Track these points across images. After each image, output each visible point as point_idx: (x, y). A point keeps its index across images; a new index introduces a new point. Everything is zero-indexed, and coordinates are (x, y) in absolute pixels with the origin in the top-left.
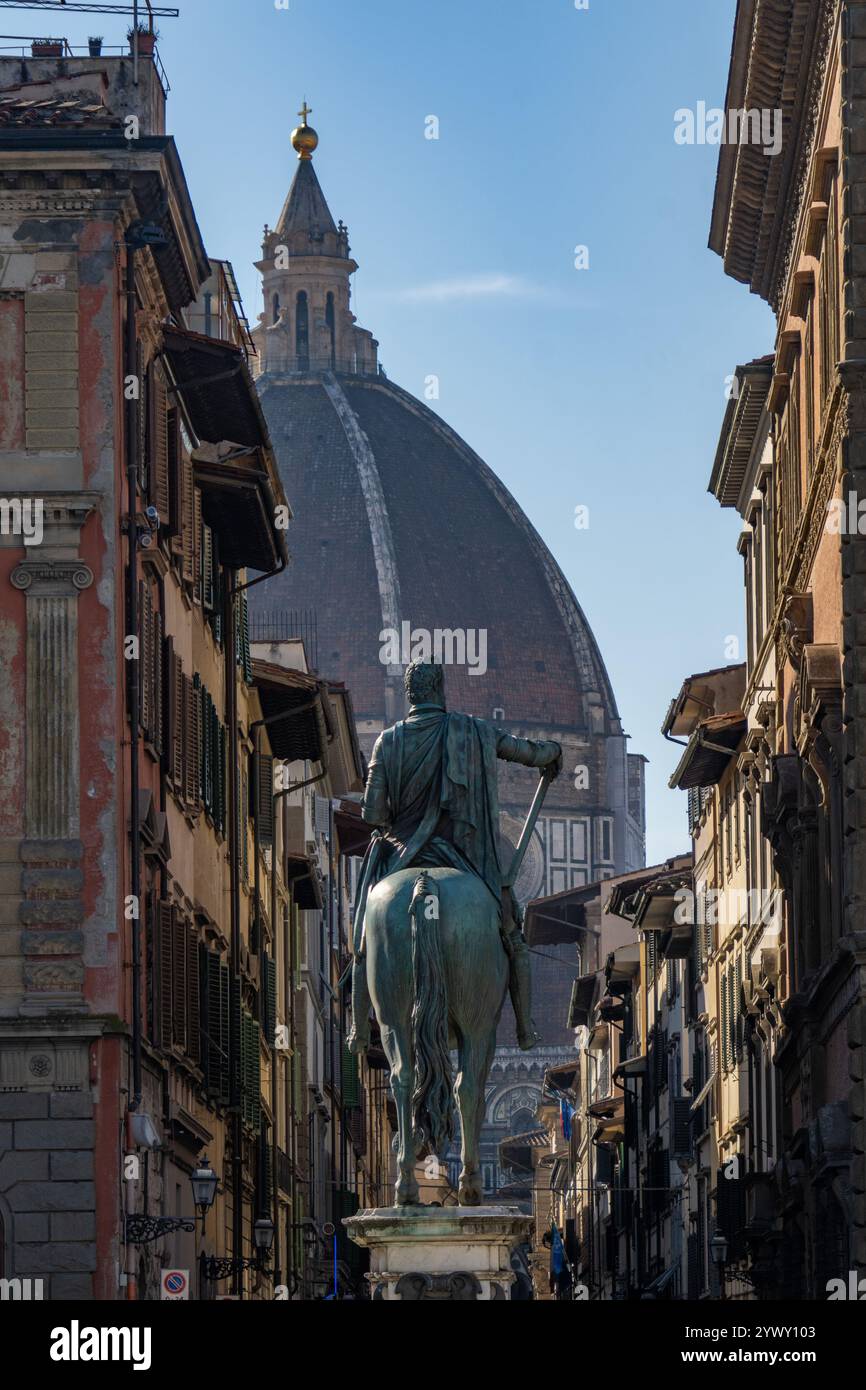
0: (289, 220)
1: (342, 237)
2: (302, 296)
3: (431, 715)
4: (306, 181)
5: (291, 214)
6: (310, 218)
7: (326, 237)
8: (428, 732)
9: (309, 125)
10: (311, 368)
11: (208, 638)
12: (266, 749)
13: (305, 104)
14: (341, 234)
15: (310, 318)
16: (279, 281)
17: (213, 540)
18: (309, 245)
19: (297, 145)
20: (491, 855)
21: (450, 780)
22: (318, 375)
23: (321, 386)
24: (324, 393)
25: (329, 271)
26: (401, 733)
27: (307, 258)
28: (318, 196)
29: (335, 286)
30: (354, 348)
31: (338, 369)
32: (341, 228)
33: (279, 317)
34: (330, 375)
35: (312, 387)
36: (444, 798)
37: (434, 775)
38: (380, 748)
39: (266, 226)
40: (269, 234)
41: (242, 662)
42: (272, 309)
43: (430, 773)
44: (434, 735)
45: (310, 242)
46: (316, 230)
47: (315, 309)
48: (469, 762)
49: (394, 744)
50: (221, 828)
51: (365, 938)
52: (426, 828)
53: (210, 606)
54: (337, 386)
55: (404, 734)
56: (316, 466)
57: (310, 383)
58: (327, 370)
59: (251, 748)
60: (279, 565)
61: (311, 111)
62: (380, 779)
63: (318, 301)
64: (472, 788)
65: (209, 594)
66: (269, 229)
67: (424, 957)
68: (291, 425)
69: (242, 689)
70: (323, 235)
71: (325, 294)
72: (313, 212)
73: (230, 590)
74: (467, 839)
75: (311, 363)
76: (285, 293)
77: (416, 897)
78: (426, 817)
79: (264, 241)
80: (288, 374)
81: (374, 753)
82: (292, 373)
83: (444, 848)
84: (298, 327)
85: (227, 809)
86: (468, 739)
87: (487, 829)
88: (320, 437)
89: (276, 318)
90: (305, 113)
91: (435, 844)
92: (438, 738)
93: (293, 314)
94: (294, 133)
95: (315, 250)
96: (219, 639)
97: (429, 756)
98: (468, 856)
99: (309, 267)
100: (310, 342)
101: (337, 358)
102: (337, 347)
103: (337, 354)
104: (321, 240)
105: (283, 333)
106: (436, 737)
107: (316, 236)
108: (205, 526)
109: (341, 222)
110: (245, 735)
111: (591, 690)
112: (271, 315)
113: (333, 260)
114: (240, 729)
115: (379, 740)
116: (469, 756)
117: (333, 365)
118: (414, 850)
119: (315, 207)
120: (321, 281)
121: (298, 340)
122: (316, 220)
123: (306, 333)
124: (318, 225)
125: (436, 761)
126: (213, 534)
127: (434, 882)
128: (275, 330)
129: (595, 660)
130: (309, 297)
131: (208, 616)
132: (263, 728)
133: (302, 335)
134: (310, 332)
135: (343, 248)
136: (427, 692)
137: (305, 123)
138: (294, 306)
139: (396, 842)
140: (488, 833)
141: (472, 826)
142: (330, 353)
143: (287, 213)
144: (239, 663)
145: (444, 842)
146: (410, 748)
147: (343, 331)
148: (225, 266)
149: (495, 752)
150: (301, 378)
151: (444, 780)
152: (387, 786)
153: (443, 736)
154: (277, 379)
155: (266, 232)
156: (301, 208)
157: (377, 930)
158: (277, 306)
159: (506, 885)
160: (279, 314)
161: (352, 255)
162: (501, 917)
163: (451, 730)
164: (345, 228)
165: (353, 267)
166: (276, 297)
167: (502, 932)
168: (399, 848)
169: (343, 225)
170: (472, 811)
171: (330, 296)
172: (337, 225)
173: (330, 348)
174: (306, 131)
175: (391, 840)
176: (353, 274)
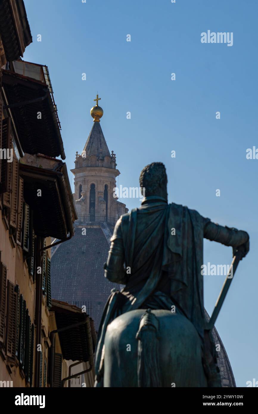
0: (88, 150)
1: (113, 159)
2: (93, 186)
3: (158, 204)
4: (97, 131)
5: (89, 147)
6: (98, 149)
7: (105, 159)
8: (154, 216)
9: (99, 105)
10: (96, 220)
11: (26, 271)
12: (58, 350)
13: (98, 95)
14: (112, 158)
15: (96, 197)
16: (82, 179)
17: (30, 214)
18: (97, 162)
19: (93, 115)
20: (197, 305)
21: (169, 250)
22: (99, 224)
23: (100, 229)
24: (102, 233)
25: (106, 174)
26: (135, 216)
27: (96, 168)
28: (102, 139)
29: (109, 182)
30: (117, 212)
31: (109, 221)
32: (113, 154)
33: (82, 196)
34: (105, 224)
35: (96, 229)
36: (165, 263)
37: (157, 247)
38: (120, 227)
39: (77, 152)
40: (78, 156)
41: (46, 293)
42: (78, 192)
43: (155, 245)
44: (159, 218)
45: (98, 160)
46: (101, 155)
47: (99, 192)
48: (183, 238)
49: (130, 224)
50: (29, 380)
51: (103, 360)
52: (151, 284)
53: (27, 250)
54: (108, 229)
55: (138, 218)
56: (96, 267)
57: (95, 227)
58: (104, 222)
59: (50, 344)
60: (68, 235)
61: (100, 99)
62: (119, 249)
63: (100, 189)
64: (185, 257)
65: (26, 243)
66: (78, 154)
67: (147, 370)
68: (85, 247)
69: (46, 310)
70: (104, 157)
71: (104, 186)
72: (99, 146)
73: (40, 248)
74: (180, 293)
75: (96, 218)
76: (85, 184)
77: (143, 327)
78: (152, 276)
79: (76, 160)
80: (85, 223)
81: (115, 231)
82: (87, 222)
83: (163, 299)
84: (90, 201)
85: (33, 371)
86: (183, 221)
87: (195, 287)
88: (99, 253)
89: (80, 196)
90: (97, 100)
91: (157, 296)
92: (161, 221)
93: (88, 194)
94: (92, 109)
95: (100, 164)
96: (32, 273)
97: (155, 233)
98: (181, 305)
99: (97, 172)
100: (96, 208)
101: (108, 216)
102: (109, 211)
103: (108, 214)
104: (103, 160)
105: (83, 203)
106: (160, 219)
107: (101, 158)
108: (25, 203)
109: (113, 152)
110: (47, 336)
111: (225, 378)
112: (78, 195)
113: (109, 169)
114: (43, 331)
115: (119, 222)
116: (184, 234)
117: (107, 219)
118: (142, 300)
119: (101, 144)
120: (102, 179)
121: (90, 208)
122: (101, 150)
123: (94, 203)
124: (102, 153)
125: (159, 237)
126: (30, 209)
127: (156, 318)
128: (80, 201)
129: (227, 364)
130: (96, 187)
131: (26, 256)
132: (57, 334)
133: (92, 205)
134: (96, 203)
135: (113, 164)
136: (155, 188)
137: (97, 104)
138: (89, 190)
139: (128, 295)
140: (195, 290)
141: (184, 284)
142: (105, 213)
143: (87, 147)
144: (44, 294)
145: (164, 294)
146: (141, 227)
147: (112, 203)
148: (44, 68)
149: (202, 233)
150: (91, 225)
151: (165, 250)
152: (123, 253)
153: (165, 219)
154: (79, 225)
155: (77, 155)
156: (94, 145)
157: (113, 352)
158: (81, 191)
159: (207, 328)
160: (81, 194)
161: (117, 168)
162: (203, 349)
163: (171, 214)
164: (115, 155)
165: (118, 173)
166: (81, 186)
167: (203, 361)
168: (131, 299)
169: (114, 153)
170: (185, 273)
171: (106, 186)
172: (111, 153)
173: (105, 211)
174: (97, 108)
175: (125, 294)
176: (117, 177)
